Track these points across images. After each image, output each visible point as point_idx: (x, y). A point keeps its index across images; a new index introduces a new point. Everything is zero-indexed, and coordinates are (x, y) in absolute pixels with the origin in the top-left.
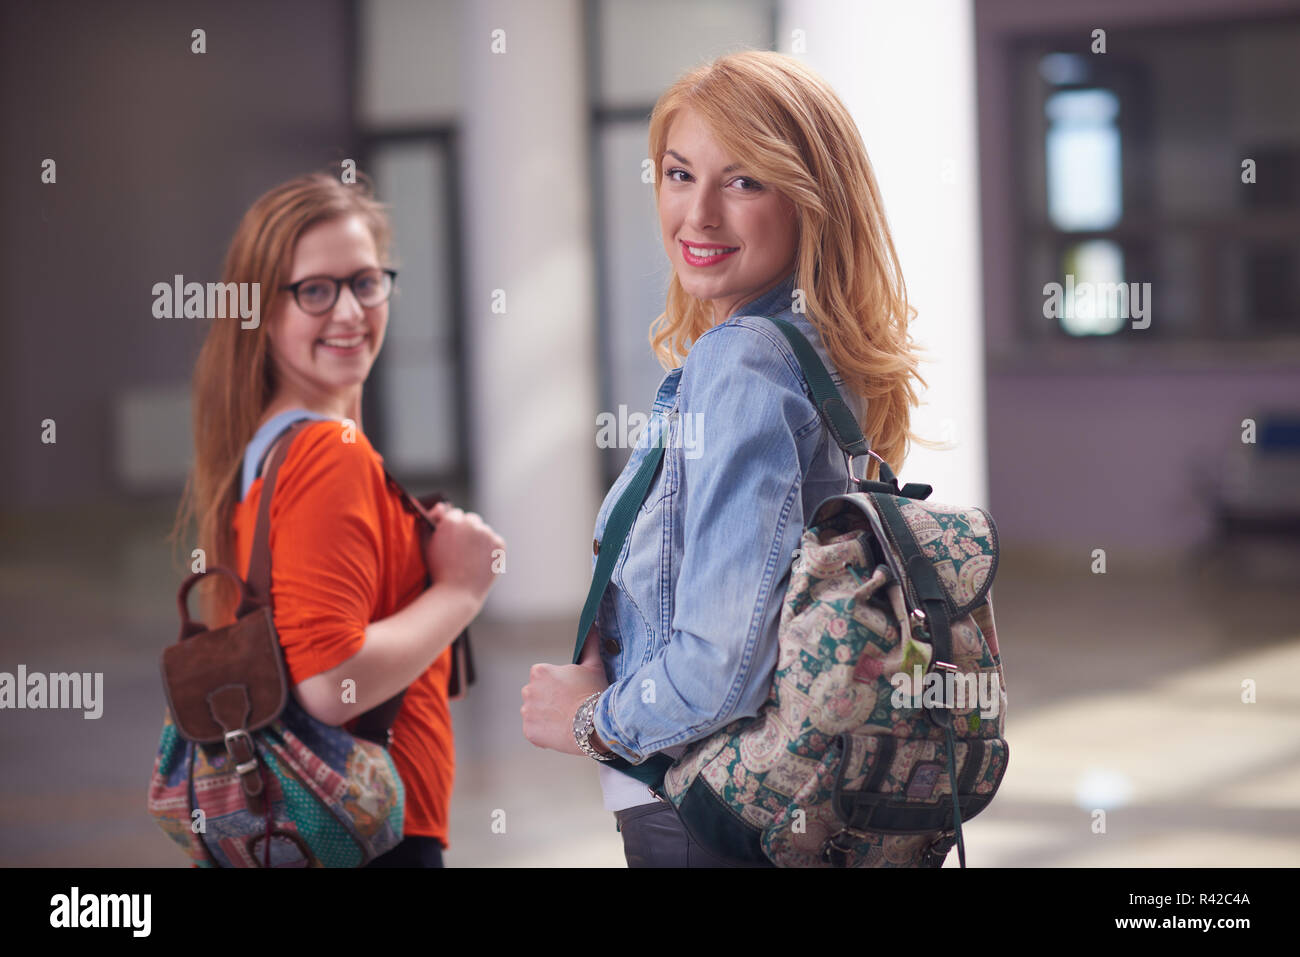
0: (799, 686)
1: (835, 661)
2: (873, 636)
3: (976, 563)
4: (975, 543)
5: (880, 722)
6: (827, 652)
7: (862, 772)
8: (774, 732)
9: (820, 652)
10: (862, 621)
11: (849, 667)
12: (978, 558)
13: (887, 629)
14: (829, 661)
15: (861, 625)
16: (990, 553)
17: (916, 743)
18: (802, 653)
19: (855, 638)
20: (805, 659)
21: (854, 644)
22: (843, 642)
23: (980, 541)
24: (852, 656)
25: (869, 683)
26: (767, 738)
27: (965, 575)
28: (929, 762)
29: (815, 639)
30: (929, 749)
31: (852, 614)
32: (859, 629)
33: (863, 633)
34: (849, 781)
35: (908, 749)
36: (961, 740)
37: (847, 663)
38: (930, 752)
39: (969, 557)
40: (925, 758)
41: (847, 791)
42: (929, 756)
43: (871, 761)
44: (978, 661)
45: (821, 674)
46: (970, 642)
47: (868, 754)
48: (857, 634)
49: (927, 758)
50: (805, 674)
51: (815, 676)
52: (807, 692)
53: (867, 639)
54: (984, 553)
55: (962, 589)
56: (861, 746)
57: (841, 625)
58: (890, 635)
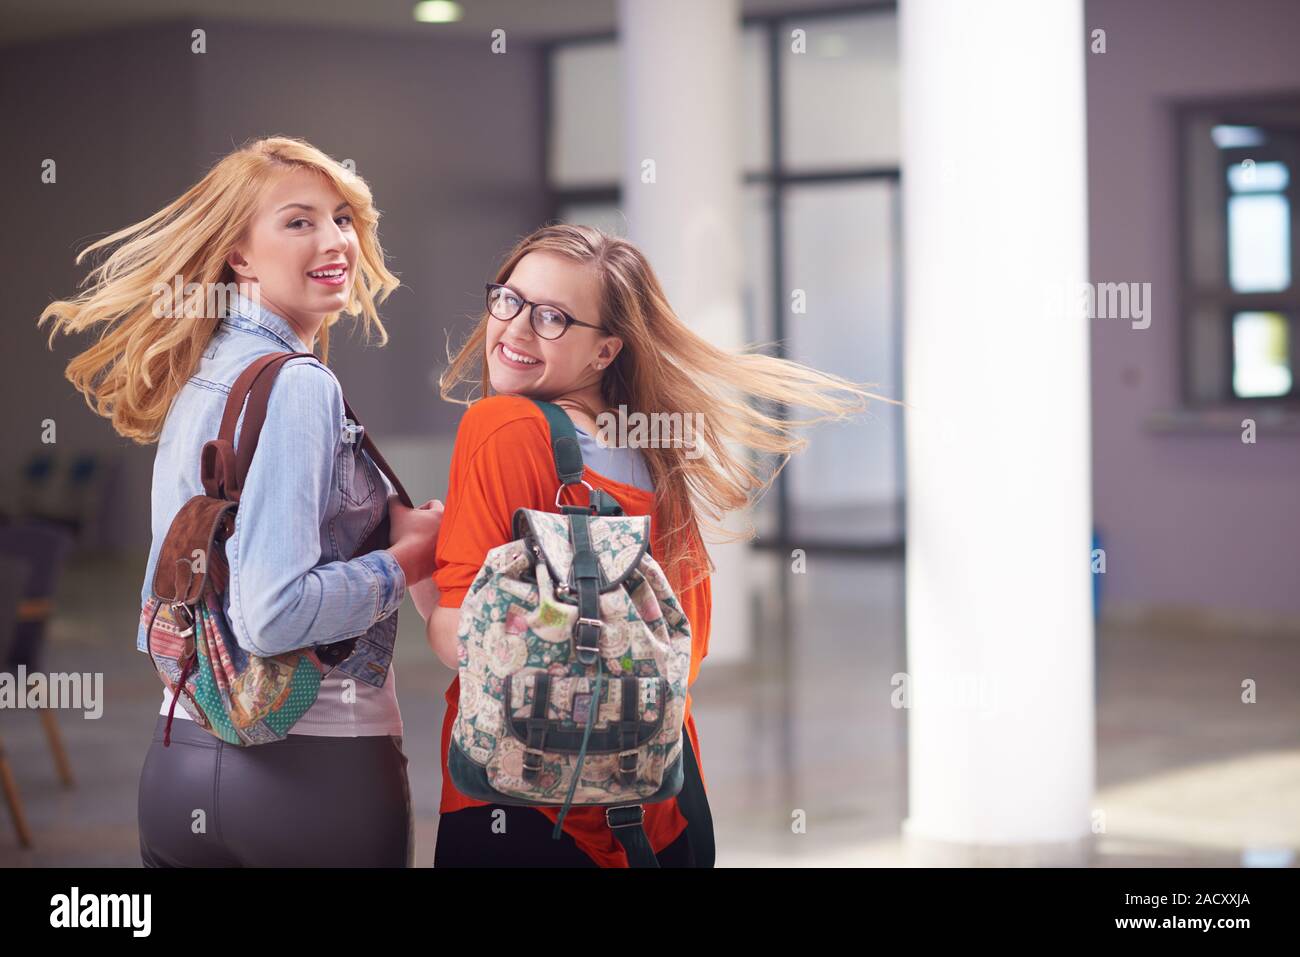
0: (477, 644)
1: (491, 621)
2: (517, 600)
3: (629, 551)
4: (632, 538)
5: (534, 665)
6: (486, 615)
7: (525, 703)
8: (471, 685)
9: (483, 616)
10: (507, 589)
11: (500, 624)
12: (630, 548)
13: (529, 594)
14: (488, 622)
15: (506, 592)
16: (642, 542)
17: (571, 679)
18: (474, 619)
19: (502, 602)
20: (476, 623)
21: (501, 605)
22: (494, 605)
23: (636, 536)
24: (501, 615)
25: (517, 634)
26: (468, 691)
27: (618, 559)
28: (584, 694)
29: (479, 609)
30: (583, 683)
31: (498, 584)
32: (504, 595)
33: (508, 597)
34: (516, 710)
35: (562, 683)
36: (616, 677)
37: (498, 621)
38: (583, 684)
39: (624, 547)
40: (580, 689)
41: (518, 719)
42: (584, 688)
43: (531, 693)
44: (625, 618)
45: (486, 632)
46: (616, 604)
47: (527, 688)
48: (503, 599)
49: (582, 691)
50: (478, 634)
51: (483, 634)
52: (482, 647)
53: (512, 601)
54: (636, 543)
55: (615, 569)
56: (519, 683)
57: (492, 594)
58: (532, 599)
